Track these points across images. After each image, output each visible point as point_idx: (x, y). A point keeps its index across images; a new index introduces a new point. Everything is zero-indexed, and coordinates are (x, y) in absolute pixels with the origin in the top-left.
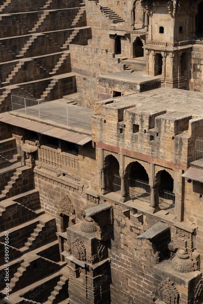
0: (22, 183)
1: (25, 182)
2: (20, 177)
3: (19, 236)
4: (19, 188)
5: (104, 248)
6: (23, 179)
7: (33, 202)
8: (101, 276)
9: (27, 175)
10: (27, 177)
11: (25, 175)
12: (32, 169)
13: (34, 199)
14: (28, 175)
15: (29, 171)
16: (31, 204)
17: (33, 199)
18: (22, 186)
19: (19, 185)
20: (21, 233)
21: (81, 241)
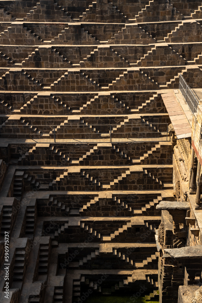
0: (160, 156)
1: (163, 156)
2: (158, 150)
3: (137, 199)
4: (156, 159)
5: (180, 243)
6: (161, 152)
7: (166, 176)
8: (173, 266)
9: (166, 150)
10: (166, 152)
11: (164, 150)
12: (172, 147)
13: (168, 173)
14: (168, 150)
15: (168, 147)
16: (163, 176)
17: (165, 173)
18: (159, 159)
19: (156, 157)
20: (139, 198)
21: (163, 227)
